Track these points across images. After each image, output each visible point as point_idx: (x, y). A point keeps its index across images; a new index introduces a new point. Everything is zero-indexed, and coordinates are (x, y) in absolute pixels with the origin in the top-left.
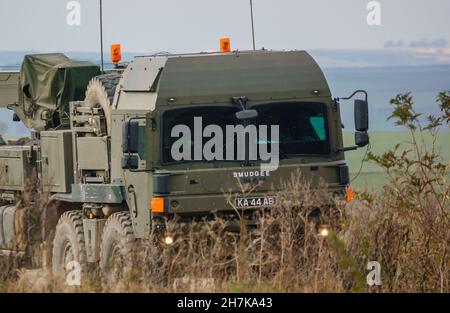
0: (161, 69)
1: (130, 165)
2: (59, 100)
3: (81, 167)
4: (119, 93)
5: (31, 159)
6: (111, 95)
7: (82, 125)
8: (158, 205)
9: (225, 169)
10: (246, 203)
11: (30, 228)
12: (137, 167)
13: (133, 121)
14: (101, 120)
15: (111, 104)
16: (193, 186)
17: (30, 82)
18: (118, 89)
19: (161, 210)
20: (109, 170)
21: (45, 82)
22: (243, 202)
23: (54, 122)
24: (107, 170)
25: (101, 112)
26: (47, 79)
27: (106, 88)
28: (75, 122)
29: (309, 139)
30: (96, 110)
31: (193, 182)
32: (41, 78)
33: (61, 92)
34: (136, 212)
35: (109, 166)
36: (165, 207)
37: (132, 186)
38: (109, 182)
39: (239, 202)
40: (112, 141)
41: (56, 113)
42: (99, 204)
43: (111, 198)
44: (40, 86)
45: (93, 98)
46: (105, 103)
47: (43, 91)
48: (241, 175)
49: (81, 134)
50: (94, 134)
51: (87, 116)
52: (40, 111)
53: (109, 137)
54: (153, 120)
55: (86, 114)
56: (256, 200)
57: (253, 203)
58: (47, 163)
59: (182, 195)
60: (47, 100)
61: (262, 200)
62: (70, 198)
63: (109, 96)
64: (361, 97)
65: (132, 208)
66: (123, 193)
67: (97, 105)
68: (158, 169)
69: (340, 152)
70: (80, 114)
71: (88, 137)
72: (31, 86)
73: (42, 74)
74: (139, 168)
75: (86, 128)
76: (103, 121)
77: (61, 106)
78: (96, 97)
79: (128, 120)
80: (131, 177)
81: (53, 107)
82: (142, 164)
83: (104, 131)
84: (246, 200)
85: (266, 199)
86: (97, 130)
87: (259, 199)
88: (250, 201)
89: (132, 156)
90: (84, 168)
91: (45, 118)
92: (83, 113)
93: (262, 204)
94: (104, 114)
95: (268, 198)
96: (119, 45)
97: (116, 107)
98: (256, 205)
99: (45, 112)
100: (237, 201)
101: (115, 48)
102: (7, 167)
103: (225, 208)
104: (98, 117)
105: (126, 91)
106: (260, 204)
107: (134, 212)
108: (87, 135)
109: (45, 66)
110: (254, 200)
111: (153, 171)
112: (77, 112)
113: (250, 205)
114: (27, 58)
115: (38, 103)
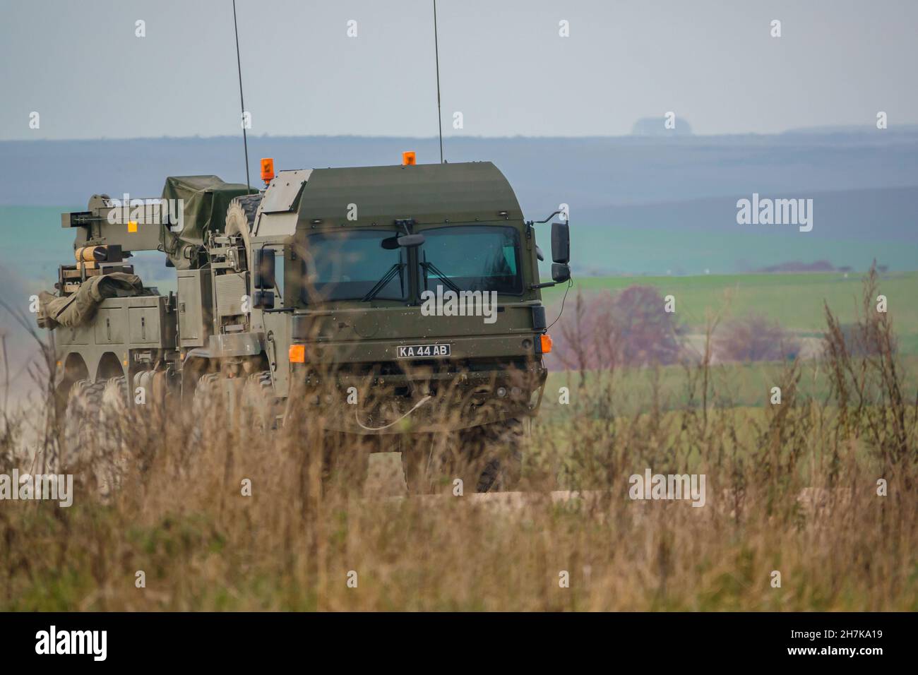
0: (305, 183)
1: (263, 303)
2: (207, 234)
3: (220, 313)
4: (260, 216)
5: (168, 307)
6: (251, 220)
7: (221, 260)
8: (297, 353)
9: (384, 309)
10: (411, 352)
12: (272, 306)
13: (266, 248)
14: (240, 252)
15: (251, 231)
16: (343, 329)
18: (259, 211)
19: (301, 359)
20: (249, 314)
21: (188, 212)
22: (407, 351)
23: (201, 260)
25: (241, 241)
26: (192, 206)
27: (246, 212)
28: (214, 257)
30: (234, 239)
31: (342, 325)
33: (208, 222)
34: (275, 365)
36: (307, 356)
37: (270, 333)
38: (248, 329)
39: (402, 351)
40: (251, 276)
41: (202, 250)
42: (239, 358)
43: (250, 349)
45: (233, 225)
46: (244, 230)
49: (221, 272)
50: (232, 269)
51: (225, 248)
52: (184, 248)
54: (293, 247)
56: (424, 348)
57: (420, 352)
58: (184, 310)
60: (192, 234)
61: (432, 349)
62: (208, 352)
63: (249, 220)
65: (272, 361)
66: (262, 342)
67: (237, 233)
68: (297, 309)
69: (534, 290)
70: (220, 246)
71: (227, 275)
74: (276, 308)
75: (225, 264)
76: (243, 252)
78: (236, 223)
81: (200, 242)
82: (278, 304)
83: (244, 265)
84: (411, 349)
85: (436, 347)
86: (235, 265)
87: (428, 348)
88: (416, 349)
89: (265, 292)
90: (223, 315)
91: (189, 257)
92: (223, 245)
93: (432, 354)
94: (244, 244)
95: (439, 347)
96: (272, 160)
97: (256, 234)
98: (424, 355)
99: (189, 249)
100: (399, 349)
101: (266, 163)
102: (143, 319)
103: (384, 358)
104: (236, 248)
105: (267, 214)
106: (429, 353)
107: (273, 364)
108: (227, 272)
109: (190, 191)
110: (421, 348)
111: (292, 311)
112: (215, 244)
113: (416, 355)
114: (169, 181)
115: (181, 238)
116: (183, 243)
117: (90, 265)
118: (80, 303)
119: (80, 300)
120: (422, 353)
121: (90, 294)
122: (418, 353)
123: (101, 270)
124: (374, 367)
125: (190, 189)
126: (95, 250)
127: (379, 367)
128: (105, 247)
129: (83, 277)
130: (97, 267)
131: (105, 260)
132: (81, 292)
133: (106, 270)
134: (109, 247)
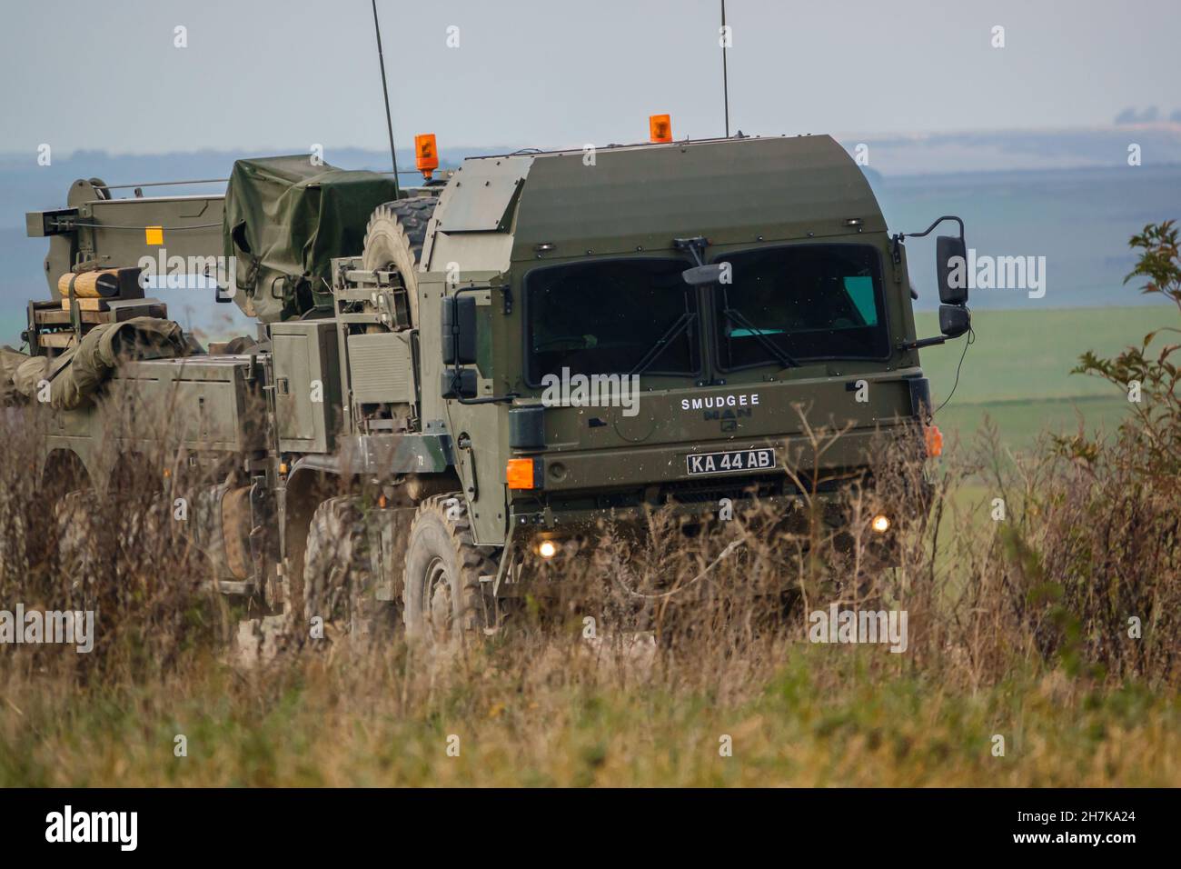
0: (521, 184)
1: (460, 389)
2: (310, 257)
3: (359, 399)
4: (435, 237)
5: (252, 383)
6: (416, 243)
7: (358, 307)
8: (521, 473)
9: (664, 393)
10: (710, 464)
11: (253, 530)
12: (474, 394)
13: (462, 294)
14: (397, 297)
15: (418, 261)
16: (596, 430)
17: (246, 217)
18: (431, 228)
19: (528, 483)
20: (418, 403)
21: (278, 219)
22: (703, 463)
23: (301, 301)
24: (412, 402)
25: (398, 279)
26: (282, 210)
27: (407, 229)
28: (343, 303)
29: (842, 323)
30: (385, 275)
31: (594, 423)
32: (271, 209)
33: (313, 236)
34: (476, 491)
35: (418, 394)
36: (537, 477)
37: (465, 435)
38: (418, 428)
39: (696, 463)
40: (422, 339)
41: (304, 284)
42: (400, 476)
43: (423, 462)
44: (270, 227)
45: (380, 249)
46: (404, 260)
47: (276, 237)
48: (697, 404)
49: (357, 329)
50: (383, 327)
51: (368, 289)
52: (270, 280)
53: (417, 332)
54: (507, 292)
55: (365, 284)
56: (732, 457)
57: (725, 463)
58: (286, 390)
59: (573, 451)
60: (285, 257)
61: (745, 457)
62: (335, 464)
63: (412, 243)
64: (950, 230)
65: (468, 482)
66: (448, 451)
67: (390, 265)
68: (518, 396)
69: (908, 351)
70: (354, 285)
71: (372, 334)
72: (250, 224)
73: (273, 200)
74: (480, 396)
75: (367, 316)
76: (402, 299)
77: (314, 267)
78: (387, 247)
79: (452, 294)
80: (464, 416)
81: (297, 271)
82: (484, 386)
83: (405, 320)
84: (710, 458)
85: (752, 455)
86: (390, 319)
87: (738, 456)
88: (718, 460)
89: (462, 370)
90: (364, 402)
91: (281, 294)
92: (360, 285)
93: (745, 466)
94: (403, 284)
95: (756, 454)
96: (433, 136)
97: (428, 266)
98: (732, 468)
99: (280, 283)
100: (690, 460)
101: (424, 142)
102: (202, 400)
103: (666, 476)
104: (391, 290)
105: (448, 233)
106: (740, 465)
107: (471, 490)
108: (369, 329)
109: (278, 184)
110: (727, 457)
111: (509, 401)
112: (347, 282)
113: (718, 468)
114: (239, 166)
115: (265, 263)
116: (267, 271)
117: (92, 304)
118: (80, 370)
119: (80, 366)
120: (728, 466)
121: (97, 354)
122: (722, 465)
123: (112, 314)
124: (648, 491)
125: (277, 179)
126: (101, 278)
127: (656, 491)
128: (115, 272)
129: (77, 324)
130: (104, 308)
131: (117, 295)
132: (82, 353)
133: (121, 314)
134: (119, 272)
